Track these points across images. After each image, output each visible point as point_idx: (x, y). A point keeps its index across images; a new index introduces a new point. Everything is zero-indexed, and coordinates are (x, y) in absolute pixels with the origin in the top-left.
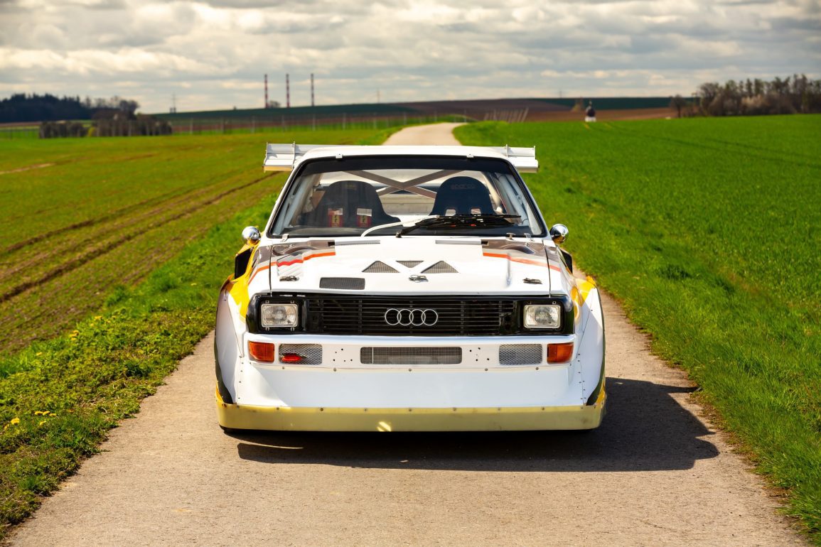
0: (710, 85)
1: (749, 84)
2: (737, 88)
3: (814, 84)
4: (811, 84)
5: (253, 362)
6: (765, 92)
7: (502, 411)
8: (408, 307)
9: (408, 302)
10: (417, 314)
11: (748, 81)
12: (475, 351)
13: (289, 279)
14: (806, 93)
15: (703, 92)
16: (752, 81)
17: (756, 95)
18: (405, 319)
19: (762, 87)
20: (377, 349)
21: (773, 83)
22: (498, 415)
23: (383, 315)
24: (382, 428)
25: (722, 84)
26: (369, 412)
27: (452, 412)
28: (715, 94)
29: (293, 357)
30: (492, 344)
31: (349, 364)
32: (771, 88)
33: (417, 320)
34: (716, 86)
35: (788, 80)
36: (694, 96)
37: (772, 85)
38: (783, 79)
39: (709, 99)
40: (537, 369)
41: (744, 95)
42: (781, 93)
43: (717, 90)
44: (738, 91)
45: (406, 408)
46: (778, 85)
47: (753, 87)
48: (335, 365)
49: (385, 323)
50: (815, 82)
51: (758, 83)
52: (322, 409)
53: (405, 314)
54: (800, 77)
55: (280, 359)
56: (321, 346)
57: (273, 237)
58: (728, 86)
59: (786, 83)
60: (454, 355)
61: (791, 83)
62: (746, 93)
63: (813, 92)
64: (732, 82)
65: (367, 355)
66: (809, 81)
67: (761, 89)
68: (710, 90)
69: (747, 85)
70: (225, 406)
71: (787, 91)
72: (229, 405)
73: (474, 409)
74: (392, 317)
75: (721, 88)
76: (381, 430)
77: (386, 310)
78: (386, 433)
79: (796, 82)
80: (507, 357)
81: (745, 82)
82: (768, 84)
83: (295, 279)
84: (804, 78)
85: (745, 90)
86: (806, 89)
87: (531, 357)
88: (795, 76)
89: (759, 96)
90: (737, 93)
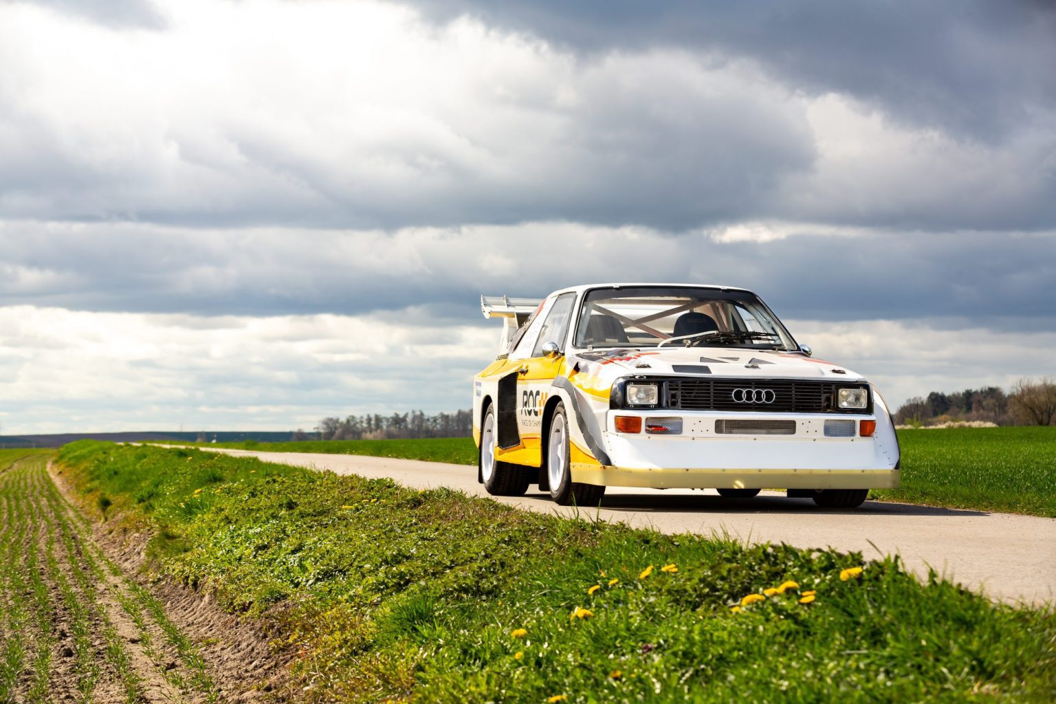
0: (331, 420)
1: (369, 420)
2: (357, 423)
3: (431, 420)
4: (428, 420)
5: (619, 434)
6: (385, 427)
7: (832, 473)
8: (751, 388)
9: (751, 384)
10: (759, 394)
11: (368, 416)
12: (806, 424)
13: (644, 367)
14: (424, 428)
15: (325, 426)
16: (373, 416)
17: (376, 430)
18: (749, 398)
19: (382, 422)
20: (727, 421)
21: (392, 418)
22: (829, 475)
23: (731, 394)
24: (737, 485)
25: (343, 419)
26: (726, 472)
27: (793, 472)
28: (336, 428)
29: (657, 428)
30: (819, 419)
31: (705, 434)
32: (389, 423)
33: (759, 398)
34: (337, 421)
35: (406, 415)
36: (315, 431)
37: (391, 420)
38: (401, 415)
39: (330, 435)
40: (852, 440)
41: (364, 430)
42: (400, 428)
43: (338, 425)
44: (358, 426)
45: (756, 470)
46: (398, 421)
47: (373, 422)
48: (693, 434)
49: (733, 401)
50: (432, 418)
51: (378, 419)
52: (687, 470)
53: (749, 393)
54: (418, 413)
55: (646, 430)
56: (681, 419)
57: (578, 348)
58: (348, 421)
59: (404, 419)
60: (790, 427)
61: (409, 419)
62: (366, 428)
63: (431, 428)
64: (353, 417)
65: (720, 427)
66: (426, 417)
67: (381, 424)
68: (331, 424)
69: (367, 420)
70: (604, 468)
71: (406, 427)
72: (609, 467)
73: (810, 470)
74: (738, 395)
75: (342, 423)
76: (736, 487)
77: (732, 390)
78: (740, 490)
79: (415, 418)
80: (830, 430)
81: (365, 417)
82: (387, 420)
83: (649, 366)
84: (422, 414)
85: (365, 425)
86: (424, 424)
87: (848, 430)
88: (413, 412)
89: (379, 431)
90: (357, 428)
